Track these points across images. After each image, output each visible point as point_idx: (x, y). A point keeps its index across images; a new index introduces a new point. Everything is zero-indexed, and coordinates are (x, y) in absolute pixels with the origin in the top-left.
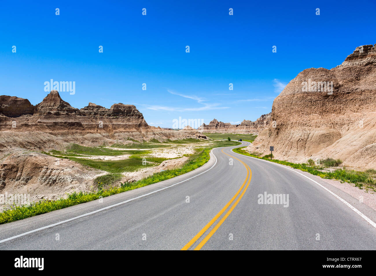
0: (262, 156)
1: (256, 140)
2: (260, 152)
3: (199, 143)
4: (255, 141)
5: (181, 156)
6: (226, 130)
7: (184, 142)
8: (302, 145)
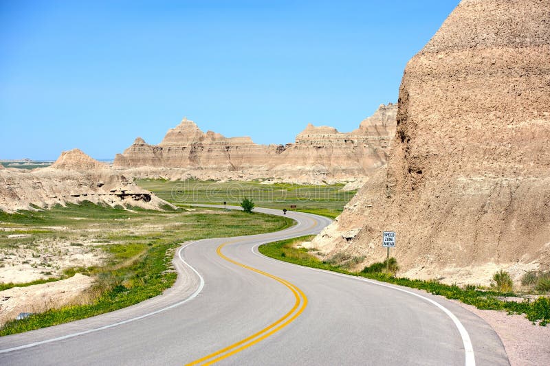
0: (361, 267)
1: (352, 207)
2: (355, 255)
3: (121, 223)
4: (345, 214)
5: (54, 275)
6: (234, 168)
7: (61, 218)
8: (492, 225)
